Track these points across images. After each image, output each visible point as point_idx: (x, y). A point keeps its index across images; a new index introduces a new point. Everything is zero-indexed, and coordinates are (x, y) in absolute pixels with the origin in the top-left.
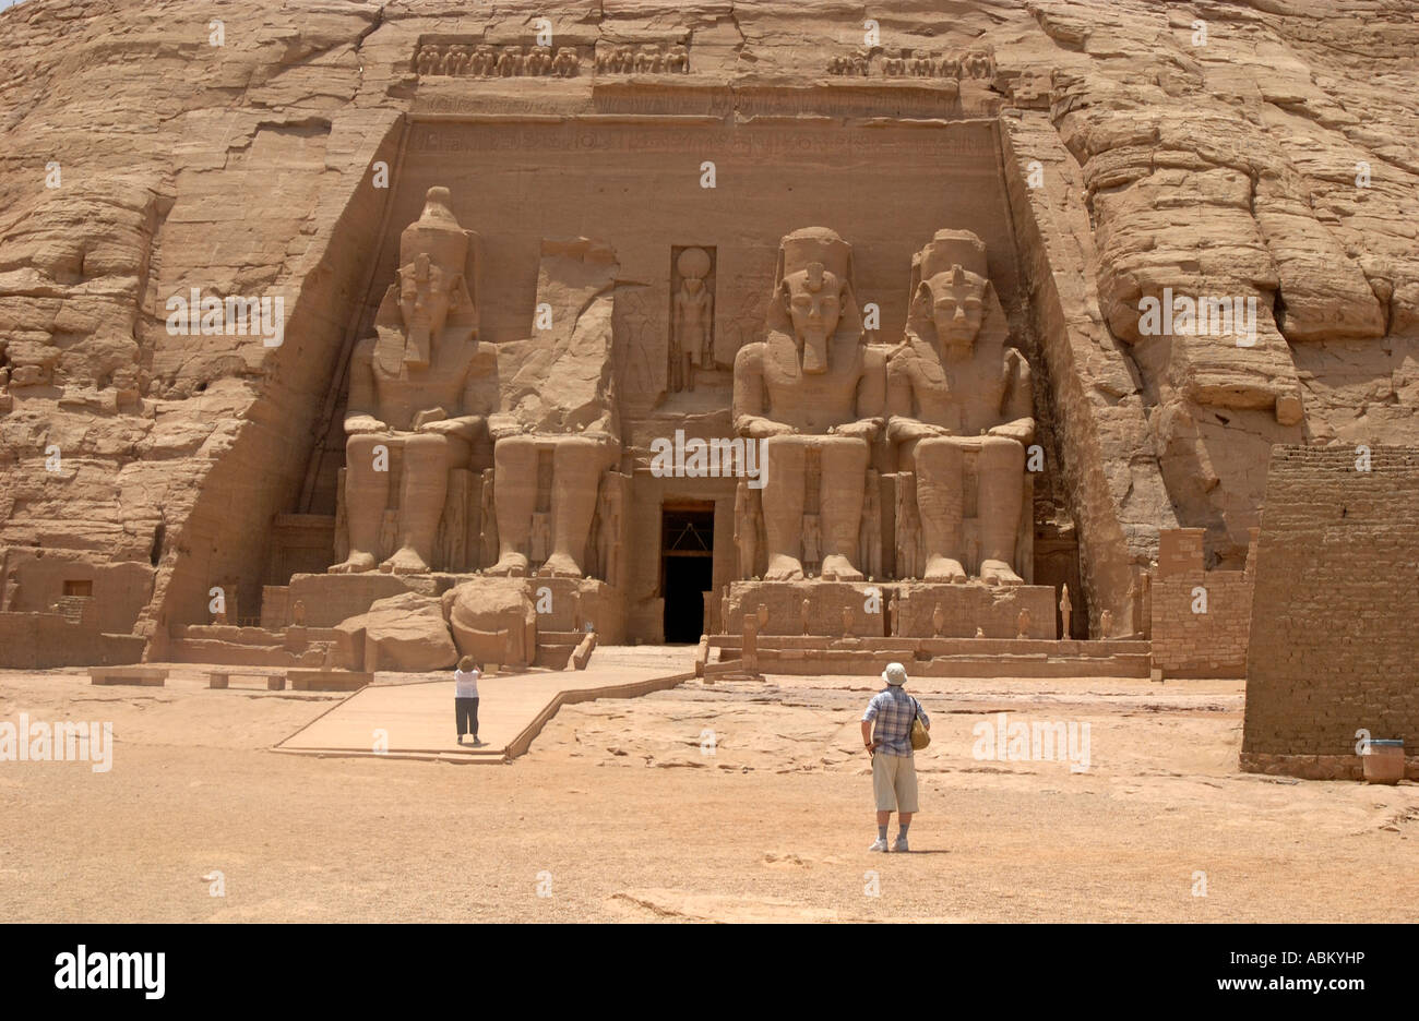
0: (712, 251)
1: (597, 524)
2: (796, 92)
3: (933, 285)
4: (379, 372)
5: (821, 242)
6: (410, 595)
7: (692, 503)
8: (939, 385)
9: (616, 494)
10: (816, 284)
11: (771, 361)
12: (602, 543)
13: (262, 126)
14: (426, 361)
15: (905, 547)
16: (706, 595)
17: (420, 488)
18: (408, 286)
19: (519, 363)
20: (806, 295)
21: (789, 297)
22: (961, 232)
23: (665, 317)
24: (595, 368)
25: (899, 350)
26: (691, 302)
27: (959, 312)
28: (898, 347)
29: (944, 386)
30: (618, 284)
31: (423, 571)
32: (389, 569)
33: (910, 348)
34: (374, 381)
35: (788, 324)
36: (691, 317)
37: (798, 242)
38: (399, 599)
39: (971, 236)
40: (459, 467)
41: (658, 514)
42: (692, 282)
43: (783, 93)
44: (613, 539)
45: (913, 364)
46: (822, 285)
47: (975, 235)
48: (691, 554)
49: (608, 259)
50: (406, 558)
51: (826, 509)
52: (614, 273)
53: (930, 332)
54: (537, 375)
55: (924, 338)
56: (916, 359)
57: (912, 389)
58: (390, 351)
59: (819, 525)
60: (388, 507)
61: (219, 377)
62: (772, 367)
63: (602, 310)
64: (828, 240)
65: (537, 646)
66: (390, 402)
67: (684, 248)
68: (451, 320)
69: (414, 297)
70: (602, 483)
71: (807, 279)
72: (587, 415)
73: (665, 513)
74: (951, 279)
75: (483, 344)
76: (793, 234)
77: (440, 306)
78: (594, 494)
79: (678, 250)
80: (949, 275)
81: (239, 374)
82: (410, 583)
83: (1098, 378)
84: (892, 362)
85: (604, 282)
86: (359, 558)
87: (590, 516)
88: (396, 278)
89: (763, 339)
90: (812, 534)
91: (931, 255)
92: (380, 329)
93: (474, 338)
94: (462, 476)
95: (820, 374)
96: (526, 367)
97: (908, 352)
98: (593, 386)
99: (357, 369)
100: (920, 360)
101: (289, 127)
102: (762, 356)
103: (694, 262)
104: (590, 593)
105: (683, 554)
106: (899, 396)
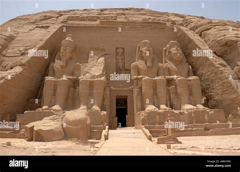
0: (123, 49)
1: (104, 99)
2: (137, 23)
3: (171, 50)
4: (55, 68)
6: (54, 116)
7: (122, 96)
8: (175, 69)
9: (108, 92)
12: (105, 104)
13: (37, 27)
14: (65, 65)
15: (175, 103)
16: (127, 116)
17: (61, 91)
18: (62, 51)
19: (85, 67)
23: (115, 60)
24: (102, 68)
26: (120, 58)
27: (178, 54)
29: (177, 69)
30: (105, 54)
31: (60, 110)
32: (51, 110)
34: (54, 71)
35: (142, 58)
36: (120, 60)
37: (143, 42)
38: (51, 117)
40: (71, 87)
41: (115, 99)
42: (120, 54)
43: (135, 23)
44: (107, 103)
45: (169, 66)
48: (122, 107)
49: (103, 50)
50: (56, 107)
51: (158, 94)
52: (104, 52)
53: (171, 60)
54: (89, 70)
55: (170, 61)
57: (169, 71)
58: (57, 64)
59: (157, 98)
60: (54, 95)
61: (15, 66)
62: (140, 66)
63: (102, 59)
65: (91, 130)
66: (57, 74)
67: (118, 48)
68: (71, 58)
69: (63, 52)
70: (105, 89)
71: (146, 49)
72: (100, 76)
73: (117, 99)
75: (78, 63)
77: (68, 55)
78: (103, 91)
79: (117, 48)
81: (20, 65)
82: (55, 113)
83: (218, 62)
84: (164, 66)
85: (102, 54)
86: (44, 107)
87: (102, 97)
88: (60, 51)
89: (137, 61)
90: (156, 100)
92: (56, 60)
93: (76, 62)
94: (72, 89)
95: (151, 67)
96: (87, 68)
97: (167, 64)
98: (101, 71)
99: (50, 68)
101: (42, 27)
102: (137, 64)
103: (120, 51)
104: (104, 115)
105: (120, 107)
106: (166, 72)
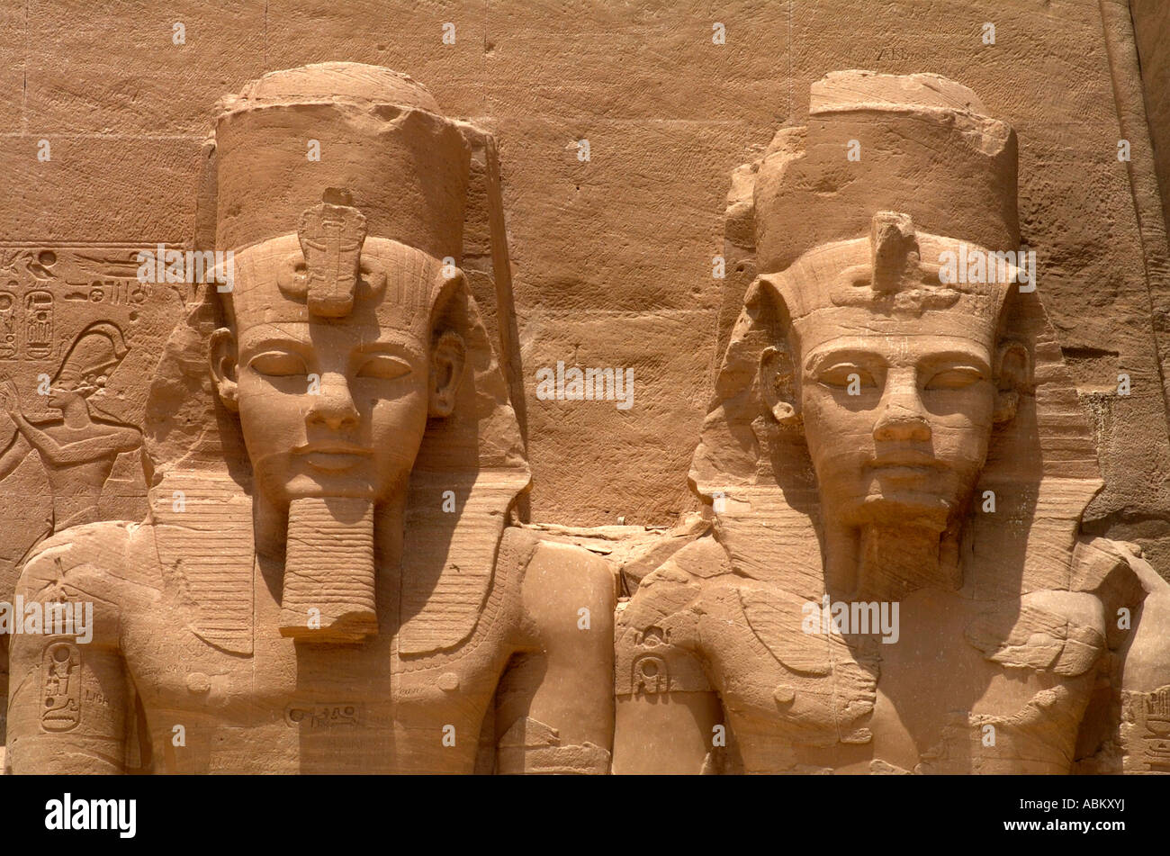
3: (799, 290)
5: (359, 122)
8: (817, 686)
10: (337, 288)
11: (156, 594)
20: (300, 332)
21: (231, 341)
22: (910, 81)
25: (666, 551)
28: (668, 536)
33: (709, 541)
39: (949, 99)
46: (360, 289)
47: (967, 92)
56: (731, 584)
64: (387, 113)
71: (301, 267)
74: (868, 266)
76: (250, 88)
80: (860, 252)
84: (639, 596)
89: (132, 507)
91: (791, 171)
95: (354, 646)
97: (702, 556)
100: (746, 587)
102: (119, 573)
